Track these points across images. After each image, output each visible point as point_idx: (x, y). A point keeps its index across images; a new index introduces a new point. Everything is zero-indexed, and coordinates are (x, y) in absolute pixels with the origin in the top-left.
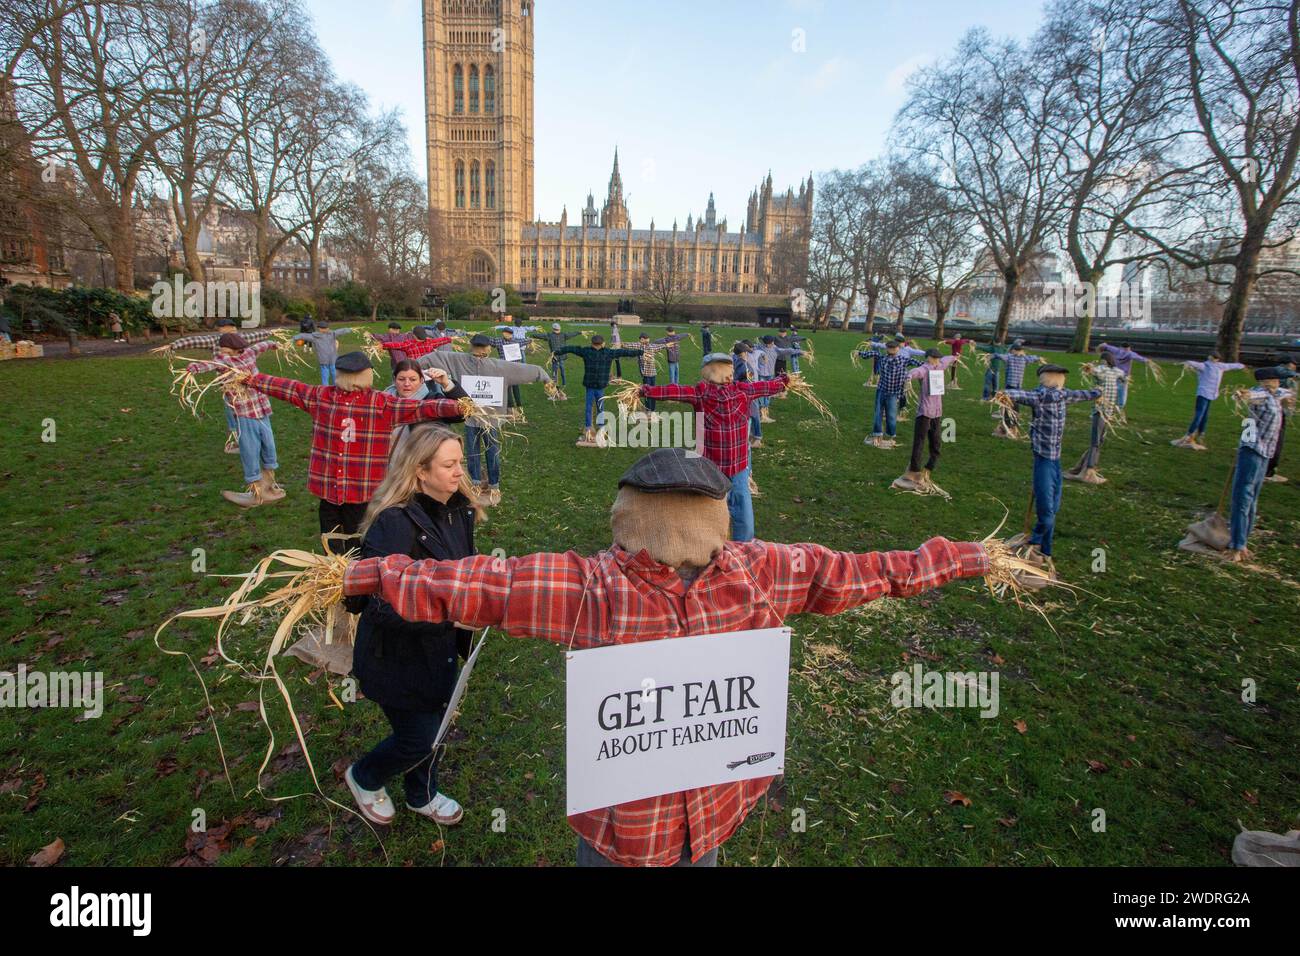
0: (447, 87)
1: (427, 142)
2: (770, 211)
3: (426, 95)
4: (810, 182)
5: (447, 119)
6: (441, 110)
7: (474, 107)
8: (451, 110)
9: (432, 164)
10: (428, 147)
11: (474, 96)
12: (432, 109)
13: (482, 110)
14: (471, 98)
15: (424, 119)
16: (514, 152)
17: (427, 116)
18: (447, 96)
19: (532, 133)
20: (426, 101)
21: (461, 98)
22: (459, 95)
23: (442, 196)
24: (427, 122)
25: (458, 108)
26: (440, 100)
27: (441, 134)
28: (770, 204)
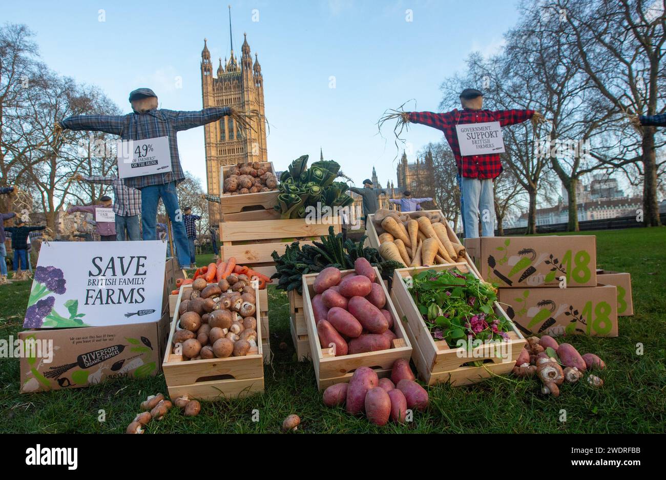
0: (216, 128)
1: (206, 158)
2: (408, 173)
3: (205, 133)
4: (430, 153)
5: (217, 144)
6: (213, 140)
7: (231, 137)
8: (218, 139)
9: (209, 170)
10: (206, 161)
11: (231, 131)
12: (208, 140)
13: (235, 138)
14: (229, 132)
15: (204, 146)
16: (254, 157)
17: (205, 144)
18: (216, 132)
19: (266, 146)
20: (205, 137)
21: (224, 133)
22: (223, 131)
23: (215, 186)
24: (206, 147)
25: (223, 138)
26: (212, 135)
27: (213, 153)
28: (407, 169)
